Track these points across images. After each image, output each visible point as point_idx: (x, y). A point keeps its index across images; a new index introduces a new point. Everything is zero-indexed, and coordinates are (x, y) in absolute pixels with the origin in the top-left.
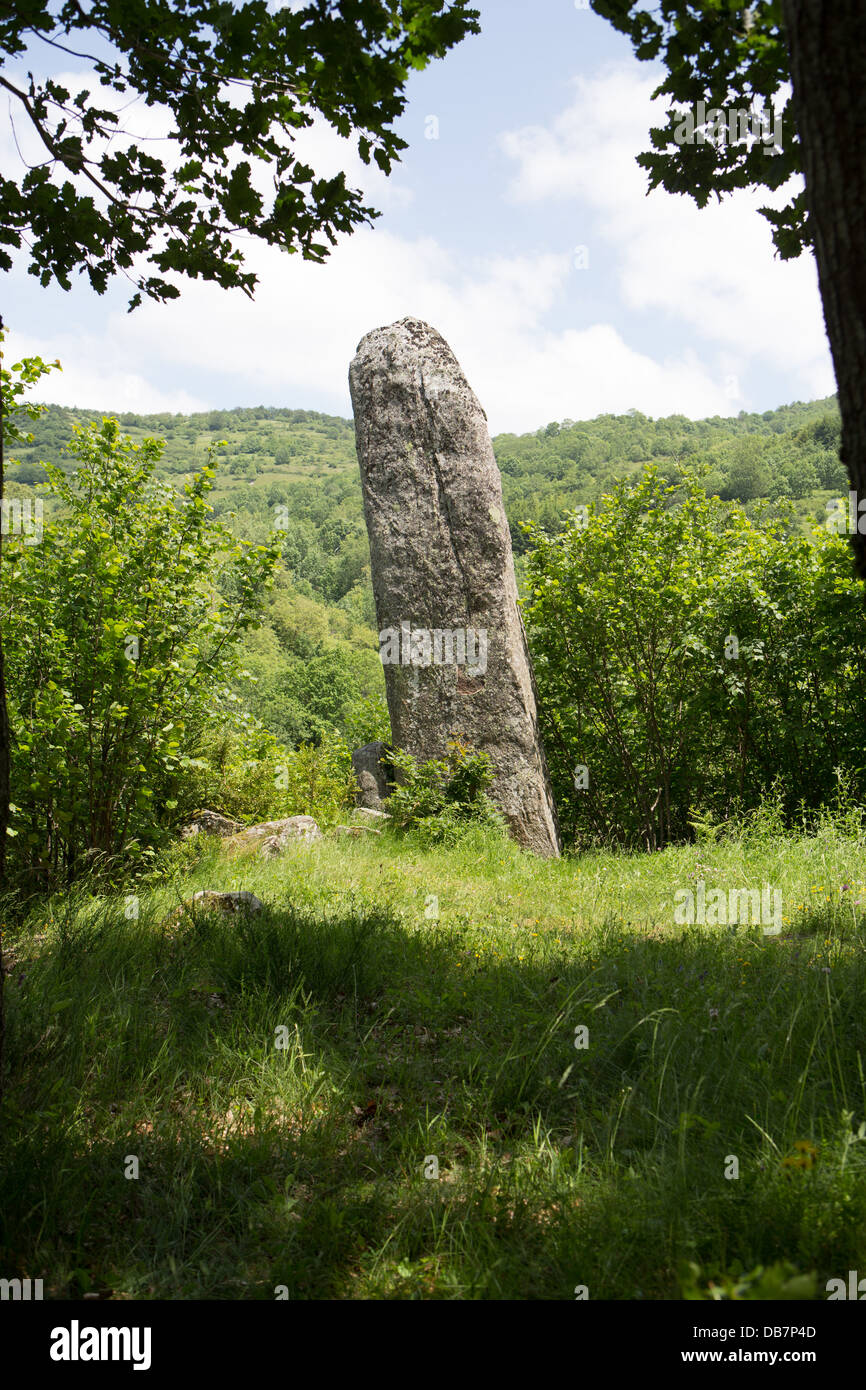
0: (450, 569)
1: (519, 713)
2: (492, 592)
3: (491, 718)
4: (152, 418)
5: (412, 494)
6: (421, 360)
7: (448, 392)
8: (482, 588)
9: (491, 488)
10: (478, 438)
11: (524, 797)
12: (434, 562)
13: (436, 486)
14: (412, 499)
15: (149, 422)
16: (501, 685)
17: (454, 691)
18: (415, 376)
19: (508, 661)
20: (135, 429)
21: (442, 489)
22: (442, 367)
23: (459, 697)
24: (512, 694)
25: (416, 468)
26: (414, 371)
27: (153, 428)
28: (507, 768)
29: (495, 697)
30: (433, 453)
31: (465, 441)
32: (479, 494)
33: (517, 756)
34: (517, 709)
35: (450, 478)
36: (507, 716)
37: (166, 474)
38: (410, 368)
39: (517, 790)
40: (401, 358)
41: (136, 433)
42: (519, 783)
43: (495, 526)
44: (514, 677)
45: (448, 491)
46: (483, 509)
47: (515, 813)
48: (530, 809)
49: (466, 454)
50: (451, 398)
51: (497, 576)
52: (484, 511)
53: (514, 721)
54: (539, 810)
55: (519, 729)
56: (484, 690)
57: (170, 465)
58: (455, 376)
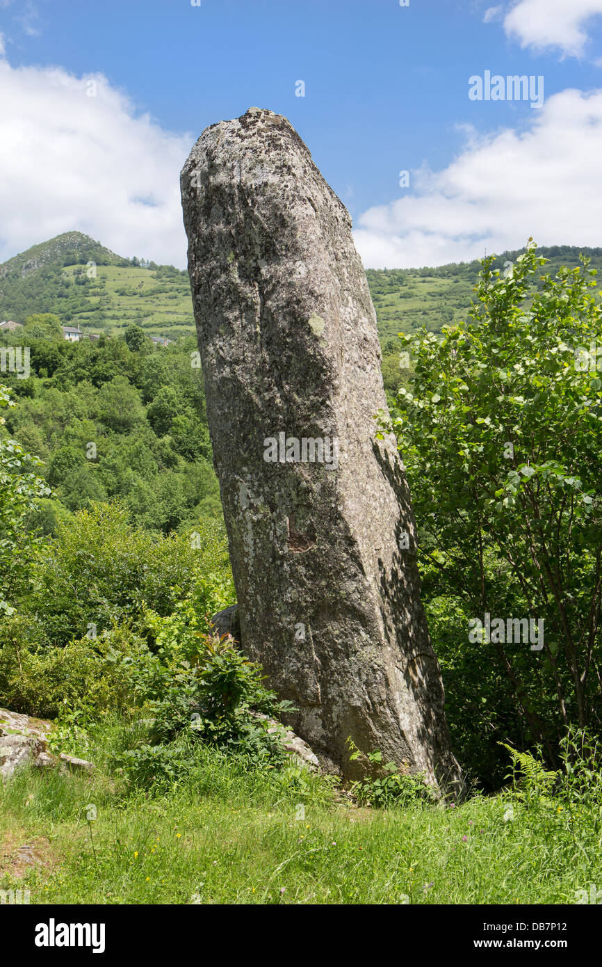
0: (272, 399)
1: (355, 575)
2: (319, 423)
3: (324, 583)
4: (441, 269)
5: (237, 313)
6: (241, 153)
7: (266, 184)
8: (307, 419)
9: (312, 293)
10: (299, 234)
11: (367, 684)
12: (258, 392)
13: (259, 300)
14: (236, 319)
15: (440, 272)
16: (332, 541)
17: (286, 549)
18: (235, 173)
19: (340, 508)
20: (430, 279)
21: (263, 303)
22: (263, 156)
23: (291, 556)
24: (346, 551)
25: (238, 281)
26: (233, 167)
27: (443, 276)
28: (346, 645)
29: (327, 555)
30: (255, 261)
31: (285, 240)
32: (298, 302)
33: (357, 631)
34: (353, 570)
35: (270, 288)
36: (342, 579)
37: (455, 309)
38: (229, 165)
39: (359, 674)
40: (221, 155)
41: (431, 282)
42: (360, 664)
43: (316, 339)
44: (347, 529)
45: (269, 303)
46: (302, 320)
47: (359, 704)
48: (376, 699)
49: (286, 256)
50: (268, 191)
51: (323, 403)
52: (304, 322)
53: (351, 586)
54: (388, 700)
55: (356, 596)
56: (316, 547)
57: (457, 302)
58: (279, 164)
